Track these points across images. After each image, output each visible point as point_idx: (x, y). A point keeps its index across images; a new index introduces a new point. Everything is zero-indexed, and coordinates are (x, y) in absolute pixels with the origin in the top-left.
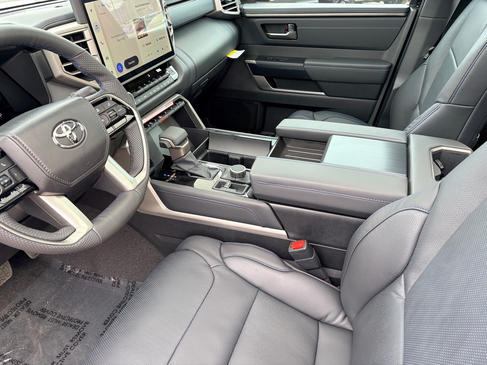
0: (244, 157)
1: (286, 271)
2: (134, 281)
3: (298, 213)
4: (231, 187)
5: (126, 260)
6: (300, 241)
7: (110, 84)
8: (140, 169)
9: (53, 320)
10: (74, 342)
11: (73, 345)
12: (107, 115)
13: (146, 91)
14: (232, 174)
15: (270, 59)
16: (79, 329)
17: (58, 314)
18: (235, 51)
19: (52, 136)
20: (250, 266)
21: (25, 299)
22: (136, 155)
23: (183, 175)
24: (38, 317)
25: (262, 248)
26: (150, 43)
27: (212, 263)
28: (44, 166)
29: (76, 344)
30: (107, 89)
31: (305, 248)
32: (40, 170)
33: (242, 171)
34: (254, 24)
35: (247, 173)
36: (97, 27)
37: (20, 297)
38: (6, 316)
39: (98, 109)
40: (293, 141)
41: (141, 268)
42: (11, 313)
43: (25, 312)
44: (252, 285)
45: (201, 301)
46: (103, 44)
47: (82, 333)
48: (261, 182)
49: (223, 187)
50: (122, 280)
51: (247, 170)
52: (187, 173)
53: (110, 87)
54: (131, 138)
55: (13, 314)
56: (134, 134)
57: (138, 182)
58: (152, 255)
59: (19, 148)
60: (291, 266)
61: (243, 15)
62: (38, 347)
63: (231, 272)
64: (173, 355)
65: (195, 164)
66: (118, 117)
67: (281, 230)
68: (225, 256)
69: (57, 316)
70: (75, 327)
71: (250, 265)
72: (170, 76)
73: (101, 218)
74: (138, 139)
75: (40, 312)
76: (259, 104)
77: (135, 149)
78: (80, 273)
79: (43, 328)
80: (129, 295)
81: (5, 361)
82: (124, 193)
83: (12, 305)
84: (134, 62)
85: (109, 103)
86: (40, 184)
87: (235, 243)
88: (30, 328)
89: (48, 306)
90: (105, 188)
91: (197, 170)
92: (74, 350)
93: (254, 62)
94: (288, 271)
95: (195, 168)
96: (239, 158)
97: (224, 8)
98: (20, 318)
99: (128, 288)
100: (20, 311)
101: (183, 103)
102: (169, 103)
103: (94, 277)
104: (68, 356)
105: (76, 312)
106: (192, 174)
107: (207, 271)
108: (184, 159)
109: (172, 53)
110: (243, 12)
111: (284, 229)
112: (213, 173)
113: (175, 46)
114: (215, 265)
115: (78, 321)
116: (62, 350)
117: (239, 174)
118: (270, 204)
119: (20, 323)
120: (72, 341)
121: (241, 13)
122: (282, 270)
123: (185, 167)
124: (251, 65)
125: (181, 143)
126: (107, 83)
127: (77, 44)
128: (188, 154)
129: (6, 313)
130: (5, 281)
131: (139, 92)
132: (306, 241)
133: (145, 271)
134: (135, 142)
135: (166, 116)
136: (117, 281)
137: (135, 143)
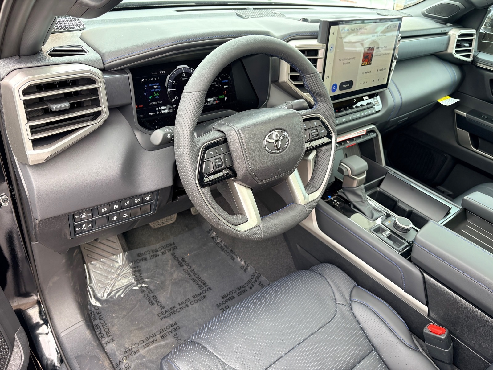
0: (413, 211)
1: (411, 347)
2: (260, 273)
3: (451, 299)
4: (389, 237)
5: (261, 252)
6: (441, 327)
7: (324, 105)
8: (316, 189)
9: (187, 271)
10: (195, 299)
11: (193, 301)
12: (310, 132)
13: (347, 114)
14: (395, 225)
15: (484, 117)
16: (203, 290)
17: (192, 269)
18: (449, 97)
19: (264, 139)
20: (374, 322)
21: (174, 244)
22: (318, 175)
23: (346, 204)
24: (177, 263)
25: (394, 312)
26: (369, 72)
27: (340, 300)
28: (249, 162)
29: (196, 301)
30: (320, 109)
31: (443, 338)
32: (245, 163)
33: (407, 227)
34: (483, 76)
35: (412, 230)
36: (332, 48)
37: (171, 240)
38: (156, 250)
39: (305, 125)
40: (477, 218)
41: (271, 265)
42: (160, 249)
43: (170, 254)
44: (369, 340)
45: (316, 329)
46: (330, 64)
47: (203, 295)
48: (424, 249)
49: (382, 233)
50: (250, 267)
51: (413, 228)
52: (350, 204)
53: (323, 108)
54: (320, 158)
55: (162, 251)
56: (324, 156)
57: (310, 200)
58: (285, 260)
59: (239, 141)
60: (419, 346)
61: (474, 63)
62: (168, 287)
63: (353, 317)
64: (274, 363)
65: (362, 199)
66: (318, 137)
67: (424, 305)
68: (354, 299)
69: (191, 269)
70: (200, 287)
71: (376, 321)
72: (373, 107)
73: (269, 219)
74: (326, 162)
75: (180, 259)
76: (449, 157)
77: (319, 170)
78: (220, 243)
79: (178, 274)
80: (251, 284)
81: (143, 285)
82: (294, 205)
83: (164, 243)
84: (348, 85)
85: (316, 123)
86: (240, 174)
87: (369, 292)
88: (169, 269)
89: (188, 256)
90: (282, 194)
91: (362, 205)
92: (193, 305)
93: (465, 114)
94: (413, 348)
95: (361, 202)
96: (407, 209)
97: (457, 52)
98: (165, 257)
99: (252, 277)
100: (167, 251)
101: (375, 135)
102: (362, 131)
103: (229, 252)
104: (187, 308)
105: (205, 275)
106: (355, 207)
107: (331, 304)
108: (354, 190)
109: (385, 86)
110: (475, 60)
111: (427, 305)
112: (376, 215)
113: (391, 79)
114: (341, 303)
115: (204, 283)
116: (184, 300)
117: (403, 228)
118: (424, 273)
119: (163, 261)
120: (194, 297)
121: (473, 61)
122: (407, 345)
123: (351, 198)
124: (459, 116)
125: (358, 175)
126: (322, 104)
127: (309, 59)
128: (360, 187)
129: (158, 247)
130: (168, 223)
131: (340, 114)
132: (447, 330)
133: (273, 270)
134: (322, 163)
135: (354, 143)
136: (246, 266)
137: (322, 165)
